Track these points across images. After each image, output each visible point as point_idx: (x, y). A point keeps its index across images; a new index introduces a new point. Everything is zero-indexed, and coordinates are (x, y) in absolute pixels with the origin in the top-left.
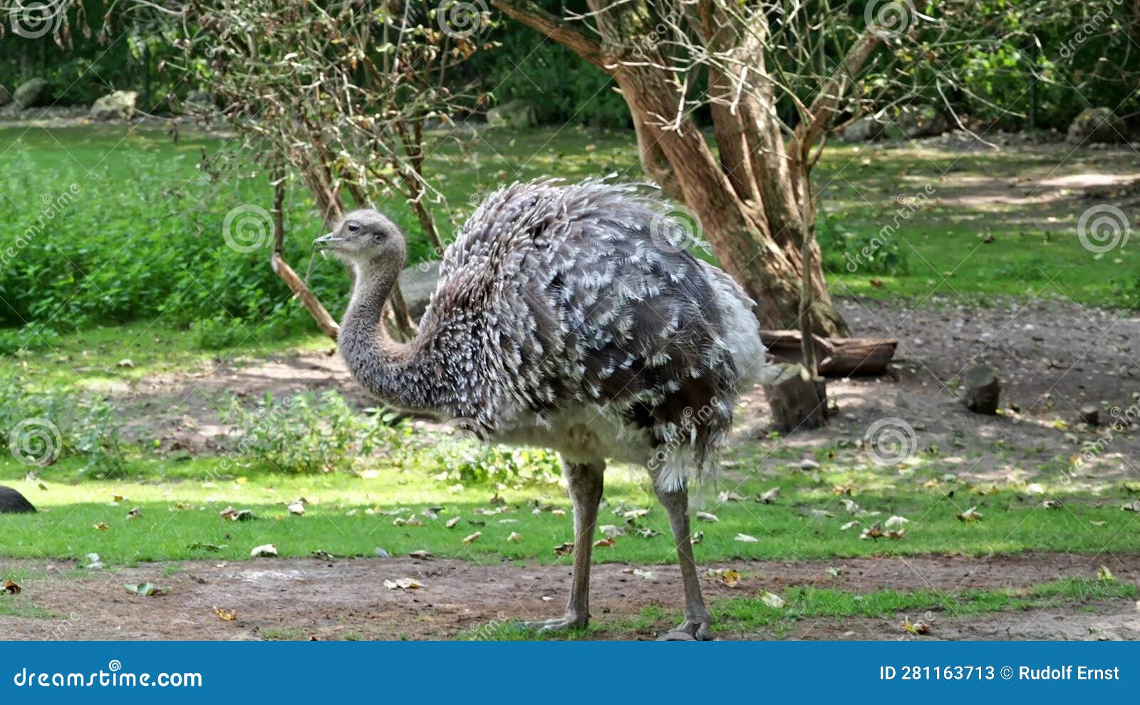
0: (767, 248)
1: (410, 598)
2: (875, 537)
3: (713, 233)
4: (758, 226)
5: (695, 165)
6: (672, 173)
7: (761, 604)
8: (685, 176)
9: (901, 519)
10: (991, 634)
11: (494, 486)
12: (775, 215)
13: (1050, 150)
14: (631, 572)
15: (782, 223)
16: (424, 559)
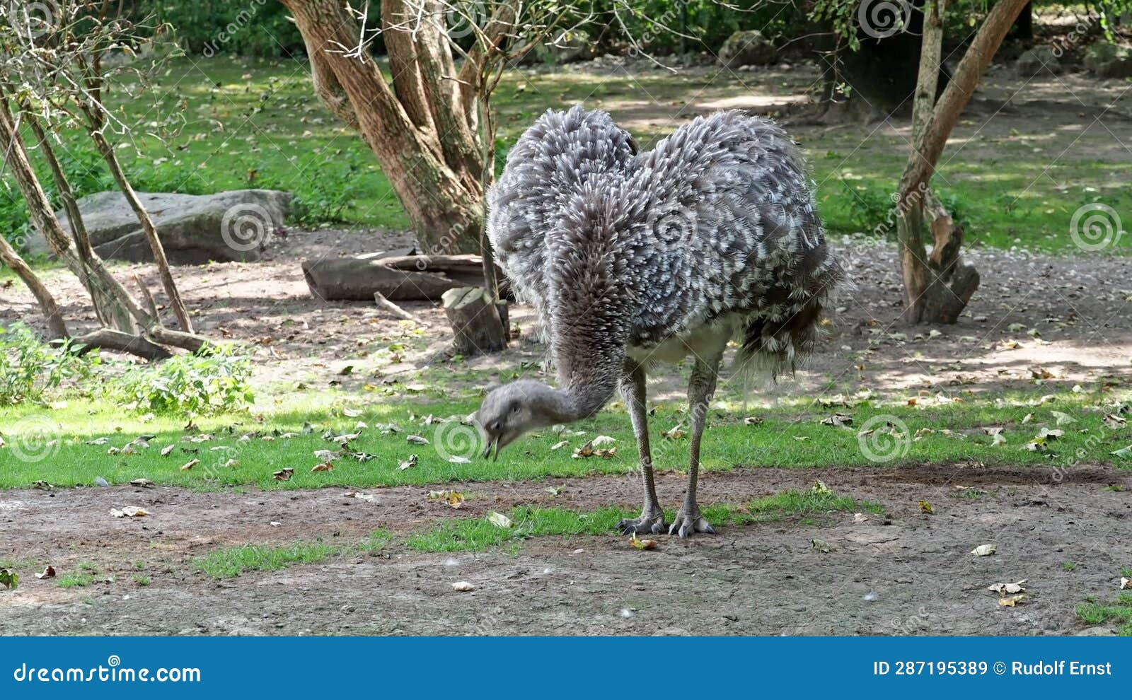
0: (442, 173)
1: (139, 526)
2: (586, 456)
3: (388, 159)
4: (433, 152)
5: (369, 92)
6: (346, 100)
7: (490, 524)
8: (359, 103)
9: (608, 439)
10: (717, 548)
11: (185, 414)
12: (448, 140)
13: (701, 73)
14: (353, 496)
15: (456, 147)
16: (144, 487)
